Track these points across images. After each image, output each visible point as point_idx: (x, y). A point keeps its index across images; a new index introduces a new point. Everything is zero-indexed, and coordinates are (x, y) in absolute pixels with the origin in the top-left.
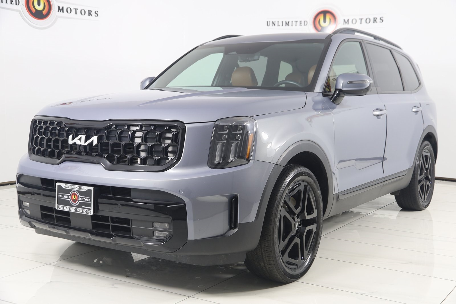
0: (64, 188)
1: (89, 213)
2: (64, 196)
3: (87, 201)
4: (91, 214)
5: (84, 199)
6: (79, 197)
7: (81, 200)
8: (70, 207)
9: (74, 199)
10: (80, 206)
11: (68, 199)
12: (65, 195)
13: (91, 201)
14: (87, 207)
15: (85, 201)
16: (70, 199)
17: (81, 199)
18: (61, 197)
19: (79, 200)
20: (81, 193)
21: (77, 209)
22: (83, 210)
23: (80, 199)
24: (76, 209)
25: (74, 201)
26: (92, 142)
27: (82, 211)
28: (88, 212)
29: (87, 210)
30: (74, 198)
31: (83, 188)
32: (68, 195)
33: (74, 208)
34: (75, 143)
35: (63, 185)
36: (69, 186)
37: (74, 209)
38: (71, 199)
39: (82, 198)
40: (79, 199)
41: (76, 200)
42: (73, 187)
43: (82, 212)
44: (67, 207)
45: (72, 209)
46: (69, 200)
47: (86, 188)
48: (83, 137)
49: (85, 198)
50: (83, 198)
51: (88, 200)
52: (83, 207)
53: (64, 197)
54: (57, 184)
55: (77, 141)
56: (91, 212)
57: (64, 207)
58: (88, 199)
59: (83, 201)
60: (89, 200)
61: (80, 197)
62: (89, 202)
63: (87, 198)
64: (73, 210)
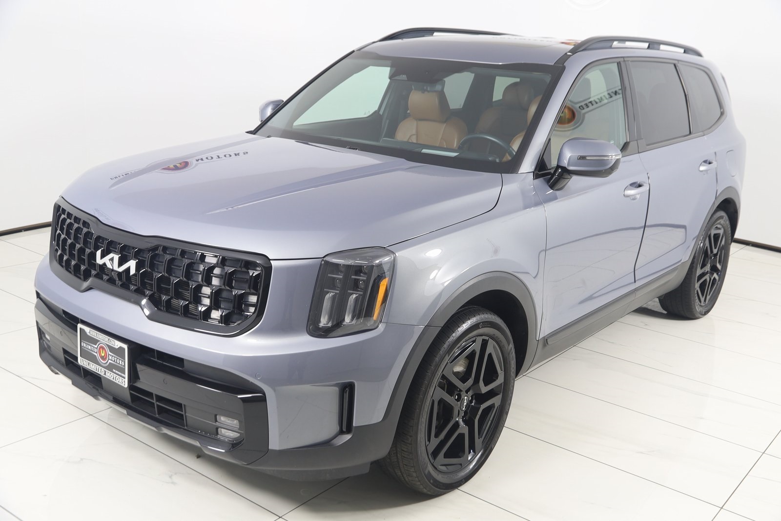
0: (88, 334)
1: (122, 382)
2: (89, 347)
3: (119, 364)
4: (124, 384)
5: (115, 359)
7: (112, 360)
8: (98, 367)
9: (103, 355)
10: (110, 367)
11: (95, 352)
12: (90, 345)
13: (124, 366)
14: (120, 373)
15: (116, 362)
16: (97, 353)
17: (111, 358)
18: (85, 347)
19: (109, 359)
20: (112, 349)
21: (107, 373)
24: (105, 372)
27: (114, 377)
29: (119, 378)
30: (103, 353)
31: (113, 343)
32: (94, 347)
33: (103, 369)
35: (87, 329)
36: (95, 334)
40: (109, 357)
41: (105, 357)
42: (100, 337)
43: (113, 379)
44: (93, 365)
45: (100, 370)
46: (96, 354)
47: (118, 344)
48: (116, 257)
49: (117, 358)
50: (115, 357)
52: (114, 371)
54: (80, 326)
55: (106, 260)
56: (124, 382)
57: (89, 363)
58: (120, 361)
59: (114, 361)
60: (122, 363)
61: (110, 355)
62: (122, 365)
63: (119, 359)
64: (101, 372)
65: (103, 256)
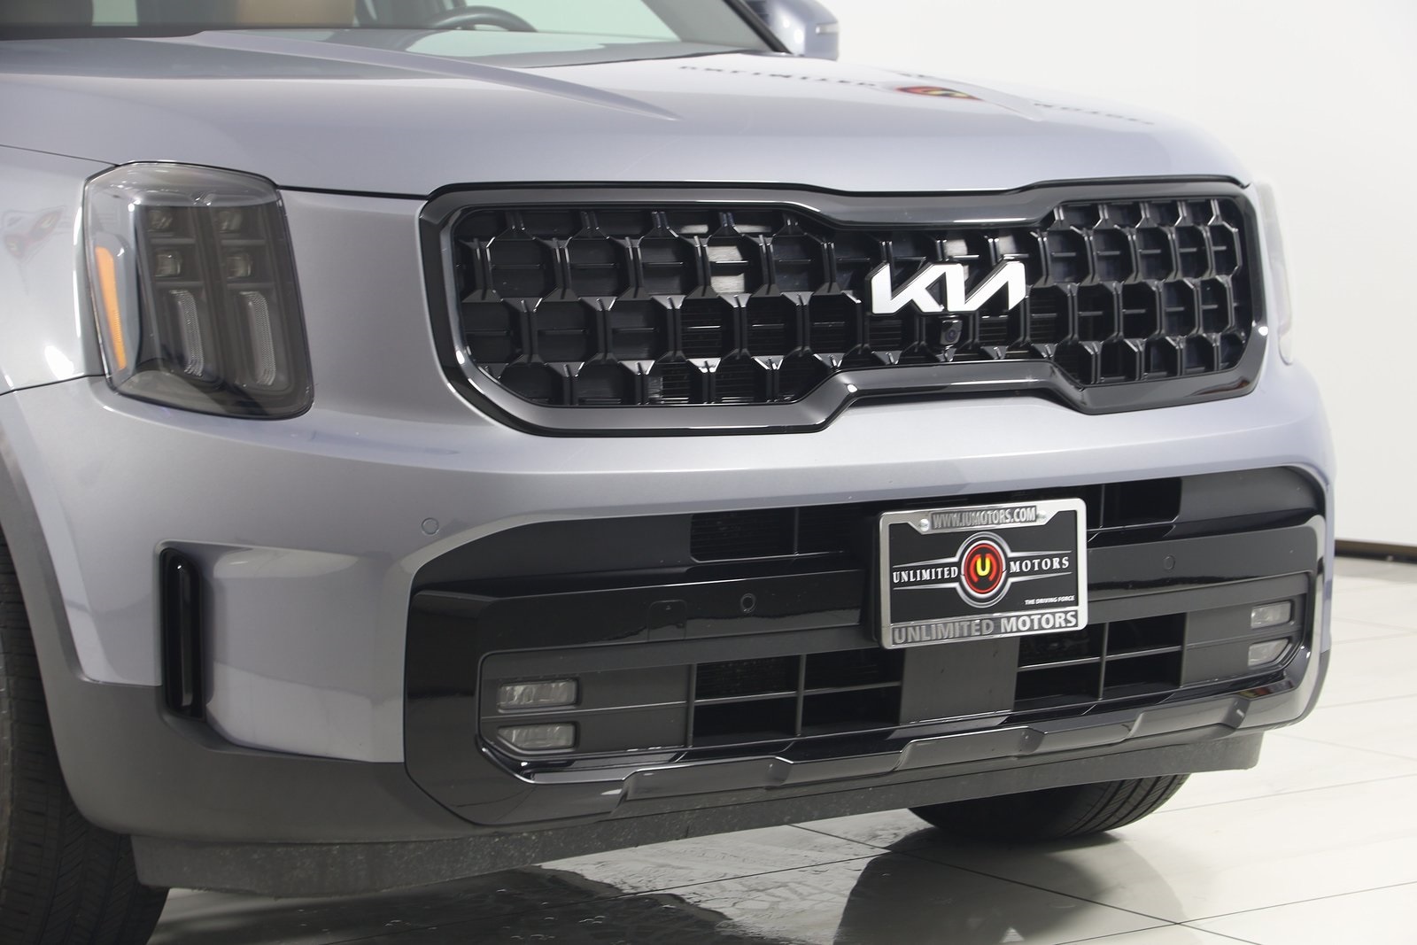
0: (926, 531)
1: (1067, 621)
2: (922, 575)
3: (1051, 570)
4: (1076, 625)
5: (1033, 565)
6: (1008, 560)
7: (1021, 573)
8: (964, 621)
9: (982, 573)
10: (1015, 600)
11: (951, 580)
12: (930, 567)
13: (1074, 567)
14: (1054, 600)
15: (1041, 571)
16: (957, 579)
17: (1018, 566)
18: (909, 583)
19: (1010, 575)
20: (1017, 538)
21: (1004, 621)
22: (1036, 618)
23: (1015, 567)
24: (997, 621)
25: (983, 584)
26: (1003, 293)
27: (1032, 621)
28: (1060, 619)
29: (1053, 614)
30: (983, 568)
31: (1030, 514)
32: (946, 565)
33: (987, 619)
34: (911, 308)
35: (921, 518)
36: (955, 517)
37: (984, 622)
38: (963, 578)
39: (1021, 559)
40: (1008, 567)
41: (991, 578)
42: (976, 518)
43: (1031, 629)
44: (945, 624)
45: (974, 628)
46: (956, 585)
47: (1047, 510)
48: (956, 276)
49: (1042, 558)
50: (1031, 558)
51: (1056, 565)
52: (1031, 602)
53: (926, 575)
54: (888, 519)
55: (918, 292)
56: (1075, 616)
57: (929, 627)
58: (1056, 560)
59: (1031, 572)
60: (1061, 563)
61: (1015, 560)
62: (1063, 569)
63: (1051, 557)
64: (980, 630)
65: (898, 284)
